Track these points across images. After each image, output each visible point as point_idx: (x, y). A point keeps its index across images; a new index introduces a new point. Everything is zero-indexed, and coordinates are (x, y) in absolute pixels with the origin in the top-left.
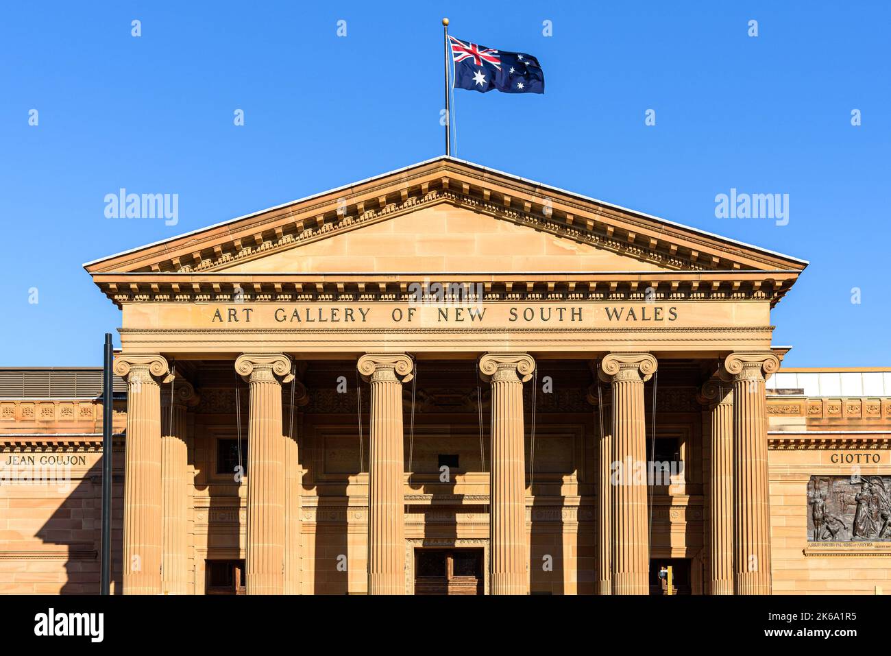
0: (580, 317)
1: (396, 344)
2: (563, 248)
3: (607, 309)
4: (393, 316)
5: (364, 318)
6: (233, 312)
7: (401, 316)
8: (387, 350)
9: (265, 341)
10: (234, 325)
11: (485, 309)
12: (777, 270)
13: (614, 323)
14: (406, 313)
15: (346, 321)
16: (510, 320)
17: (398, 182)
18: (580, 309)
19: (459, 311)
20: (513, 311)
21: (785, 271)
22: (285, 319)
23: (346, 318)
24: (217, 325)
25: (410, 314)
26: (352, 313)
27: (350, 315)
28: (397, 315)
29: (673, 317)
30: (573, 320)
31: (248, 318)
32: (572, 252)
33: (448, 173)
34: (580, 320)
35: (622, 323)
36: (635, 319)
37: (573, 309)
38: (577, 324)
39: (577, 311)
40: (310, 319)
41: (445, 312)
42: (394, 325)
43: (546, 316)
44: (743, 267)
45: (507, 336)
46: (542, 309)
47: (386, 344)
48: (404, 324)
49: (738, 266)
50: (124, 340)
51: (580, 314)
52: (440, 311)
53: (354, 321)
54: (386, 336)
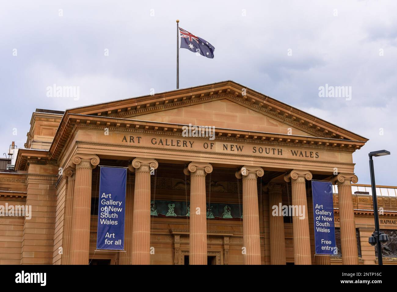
0: (281, 153)
1: (205, 159)
2: (273, 123)
3: (292, 151)
4: (204, 146)
5: (191, 146)
6: (132, 138)
7: (208, 146)
8: (201, 161)
9: (147, 153)
10: (132, 144)
11: (243, 146)
12: (357, 141)
13: (294, 157)
14: (209, 145)
15: (184, 146)
16: (253, 152)
17: (210, 88)
18: (281, 150)
19: (232, 146)
20: (254, 148)
21: (359, 141)
22: (156, 143)
23: (184, 145)
24: (124, 143)
25: (212, 146)
26: (186, 143)
27: (186, 144)
28: (206, 145)
29: (317, 156)
30: (279, 154)
31: (139, 141)
32: (277, 126)
33: (230, 87)
34: (281, 154)
35: (297, 157)
36: (303, 156)
37: (278, 150)
38: (280, 156)
39: (280, 151)
40: (167, 144)
41: (226, 146)
42: (204, 150)
43: (268, 152)
44: (345, 138)
45: (252, 159)
46: (266, 148)
47: (201, 158)
48: (209, 150)
49: (343, 138)
50: (79, 147)
51: (281, 152)
52: (224, 145)
53: (187, 147)
54: (201, 155)
